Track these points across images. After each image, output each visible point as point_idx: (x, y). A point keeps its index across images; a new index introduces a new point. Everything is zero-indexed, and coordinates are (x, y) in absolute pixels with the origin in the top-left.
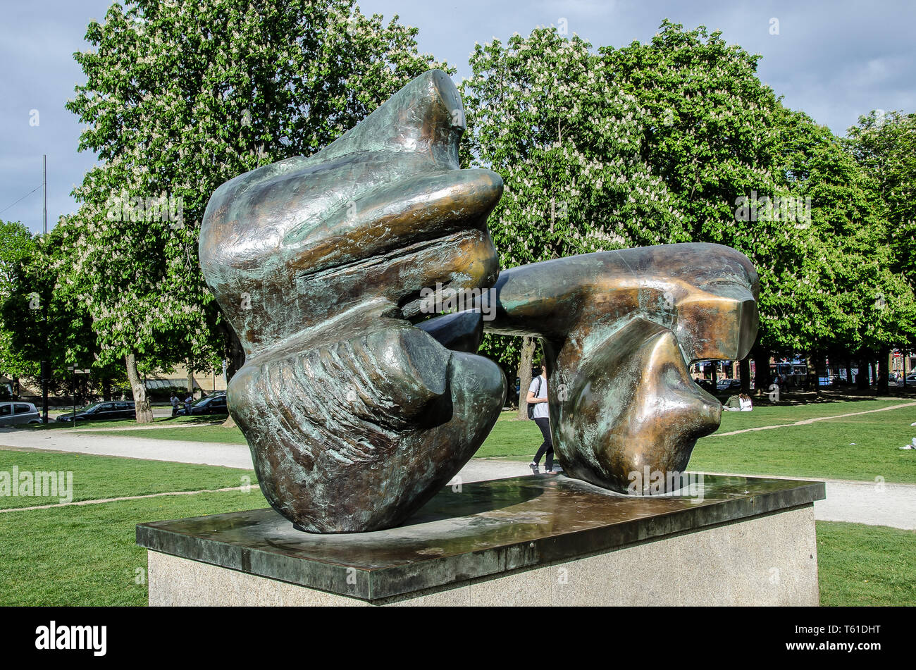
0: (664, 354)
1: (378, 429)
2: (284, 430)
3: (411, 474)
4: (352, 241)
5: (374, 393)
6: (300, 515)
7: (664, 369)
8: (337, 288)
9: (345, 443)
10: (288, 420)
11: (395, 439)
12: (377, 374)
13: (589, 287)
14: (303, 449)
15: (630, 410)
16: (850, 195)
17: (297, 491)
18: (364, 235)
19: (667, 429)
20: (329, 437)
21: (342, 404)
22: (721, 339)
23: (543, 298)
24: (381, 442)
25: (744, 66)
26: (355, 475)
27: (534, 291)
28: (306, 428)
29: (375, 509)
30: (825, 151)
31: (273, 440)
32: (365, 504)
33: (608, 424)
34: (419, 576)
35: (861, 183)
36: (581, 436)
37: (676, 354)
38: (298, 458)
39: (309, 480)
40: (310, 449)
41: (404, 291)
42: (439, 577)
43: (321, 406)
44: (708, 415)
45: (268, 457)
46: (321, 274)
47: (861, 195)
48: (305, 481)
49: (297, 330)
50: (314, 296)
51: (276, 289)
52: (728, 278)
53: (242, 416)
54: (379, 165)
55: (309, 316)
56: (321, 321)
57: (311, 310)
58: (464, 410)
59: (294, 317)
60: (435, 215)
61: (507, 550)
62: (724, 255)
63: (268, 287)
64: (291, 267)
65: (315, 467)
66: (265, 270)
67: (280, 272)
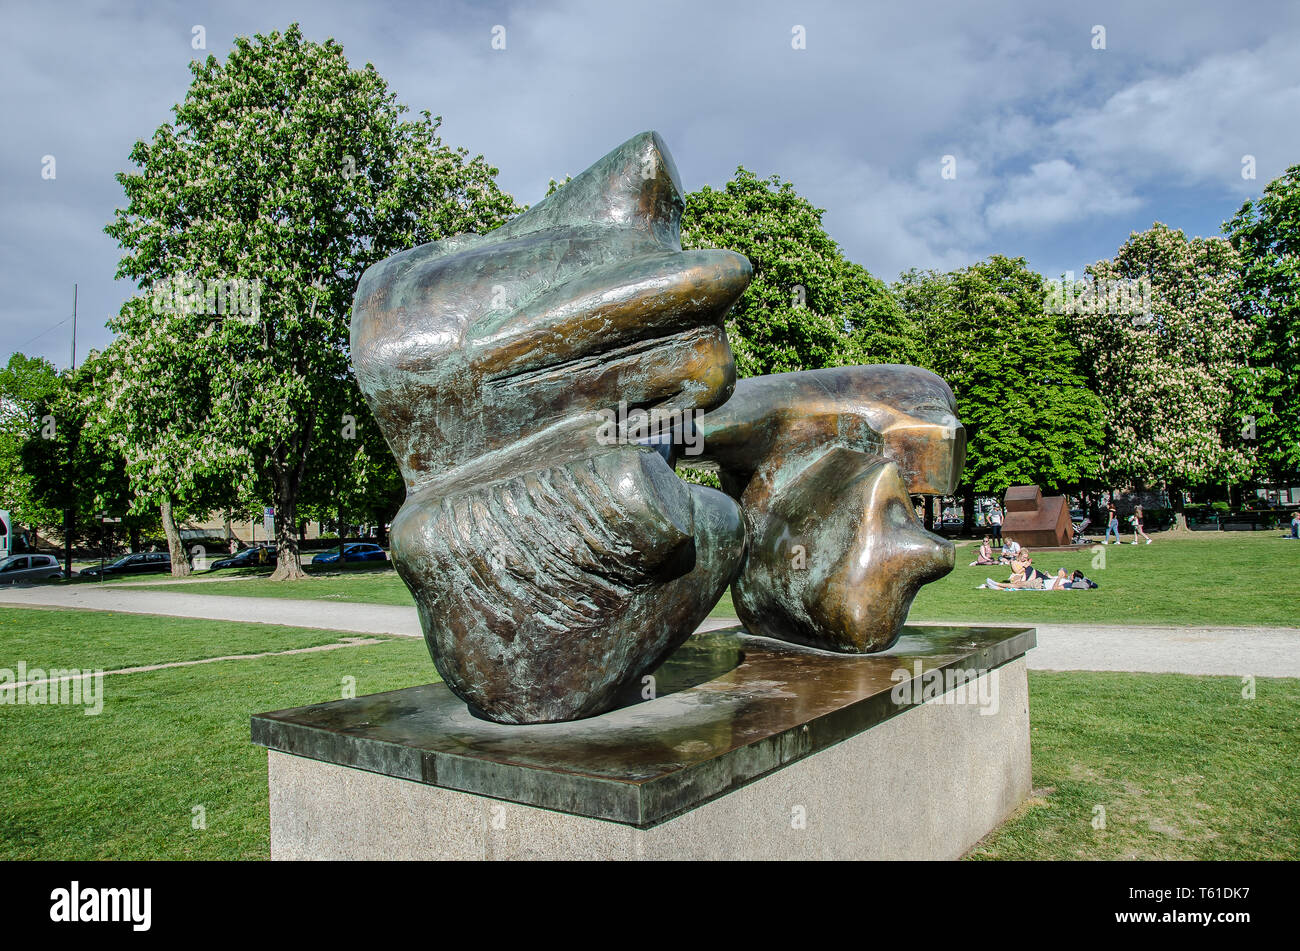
1: (605, 583)
2: (474, 587)
3: (641, 642)
4: (560, 336)
5: (605, 535)
6: (491, 702)
7: (889, 504)
8: (535, 398)
9: (559, 604)
10: (481, 573)
11: (626, 596)
12: (611, 510)
13: (784, 411)
14: (501, 612)
15: (852, 555)
17: (491, 669)
18: (577, 328)
20: (538, 596)
21: (559, 552)
23: (740, 423)
24: (607, 602)
26: (571, 646)
28: (506, 583)
29: (591, 690)
31: (459, 600)
32: (580, 684)
34: (694, 784)
37: (901, 487)
38: (493, 624)
39: (508, 654)
40: (511, 612)
42: (715, 782)
43: (527, 554)
45: (451, 625)
46: (514, 379)
48: (501, 656)
49: (478, 454)
50: (504, 409)
51: (454, 399)
52: (934, 403)
53: (415, 569)
54: (588, 242)
55: (496, 435)
56: (511, 442)
57: (499, 428)
58: (708, 557)
59: (475, 436)
60: (670, 304)
61: (782, 738)
62: (925, 378)
63: (444, 396)
64: (477, 369)
65: (517, 637)
66: (442, 373)
67: (461, 376)
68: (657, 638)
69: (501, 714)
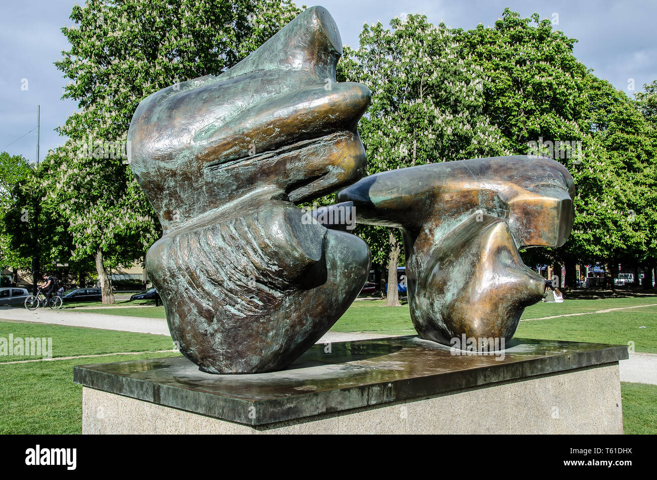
0: (499, 239)
1: (266, 289)
2: (191, 288)
3: (293, 326)
4: (248, 139)
5: (263, 259)
6: (202, 359)
7: (499, 250)
8: (236, 177)
9: (239, 300)
10: (194, 282)
11: (280, 297)
12: (265, 243)
13: (439, 188)
14: (206, 304)
15: (471, 283)
16: (639, 142)
17: (201, 339)
18: (258, 134)
19: (500, 299)
20: (226, 295)
21: (237, 268)
22: (545, 230)
23: (403, 195)
24: (268, 300)
25: (564, 46)
26: (247, 326)
27: (396, 190)
28: (208, 287)
29: (263, 355)
30: (621, 108)
31: (182, 296)
32: (255, 350)
33: (453, 295)
34: (295, 407)
35: (648, 133)
36: (432, 304)
37: (508, 239)
38: (201, 311)
39: (210, 330)
40: (211, 304)
41: (290, 180)
42: (313, 408)
43: (220, 269)
44: (534, 287)
45: (177, 311)
46: (223, 165)
47: (648, 142)
48: (206, 331)
49: (204, 211)
50: (218, 184)
51: (187, 178)
52: (550, 182)
53: (157, 277)
54: (272, 80)
55: (214, 200)
56: (224, 204)
57: (216, 195)
58: (336, 276)
59: (202, 200)
60: (315, 118)
61: (369, 389)
62: (547, 165)
63: (181, 175)
64: (199, 159)
65: (215, 319)
66: (179, 162)
67: (190, 163)
68: (304, 325)
69: (208, 367)
